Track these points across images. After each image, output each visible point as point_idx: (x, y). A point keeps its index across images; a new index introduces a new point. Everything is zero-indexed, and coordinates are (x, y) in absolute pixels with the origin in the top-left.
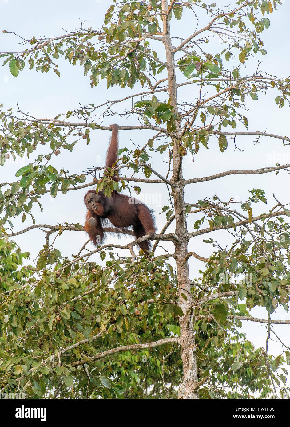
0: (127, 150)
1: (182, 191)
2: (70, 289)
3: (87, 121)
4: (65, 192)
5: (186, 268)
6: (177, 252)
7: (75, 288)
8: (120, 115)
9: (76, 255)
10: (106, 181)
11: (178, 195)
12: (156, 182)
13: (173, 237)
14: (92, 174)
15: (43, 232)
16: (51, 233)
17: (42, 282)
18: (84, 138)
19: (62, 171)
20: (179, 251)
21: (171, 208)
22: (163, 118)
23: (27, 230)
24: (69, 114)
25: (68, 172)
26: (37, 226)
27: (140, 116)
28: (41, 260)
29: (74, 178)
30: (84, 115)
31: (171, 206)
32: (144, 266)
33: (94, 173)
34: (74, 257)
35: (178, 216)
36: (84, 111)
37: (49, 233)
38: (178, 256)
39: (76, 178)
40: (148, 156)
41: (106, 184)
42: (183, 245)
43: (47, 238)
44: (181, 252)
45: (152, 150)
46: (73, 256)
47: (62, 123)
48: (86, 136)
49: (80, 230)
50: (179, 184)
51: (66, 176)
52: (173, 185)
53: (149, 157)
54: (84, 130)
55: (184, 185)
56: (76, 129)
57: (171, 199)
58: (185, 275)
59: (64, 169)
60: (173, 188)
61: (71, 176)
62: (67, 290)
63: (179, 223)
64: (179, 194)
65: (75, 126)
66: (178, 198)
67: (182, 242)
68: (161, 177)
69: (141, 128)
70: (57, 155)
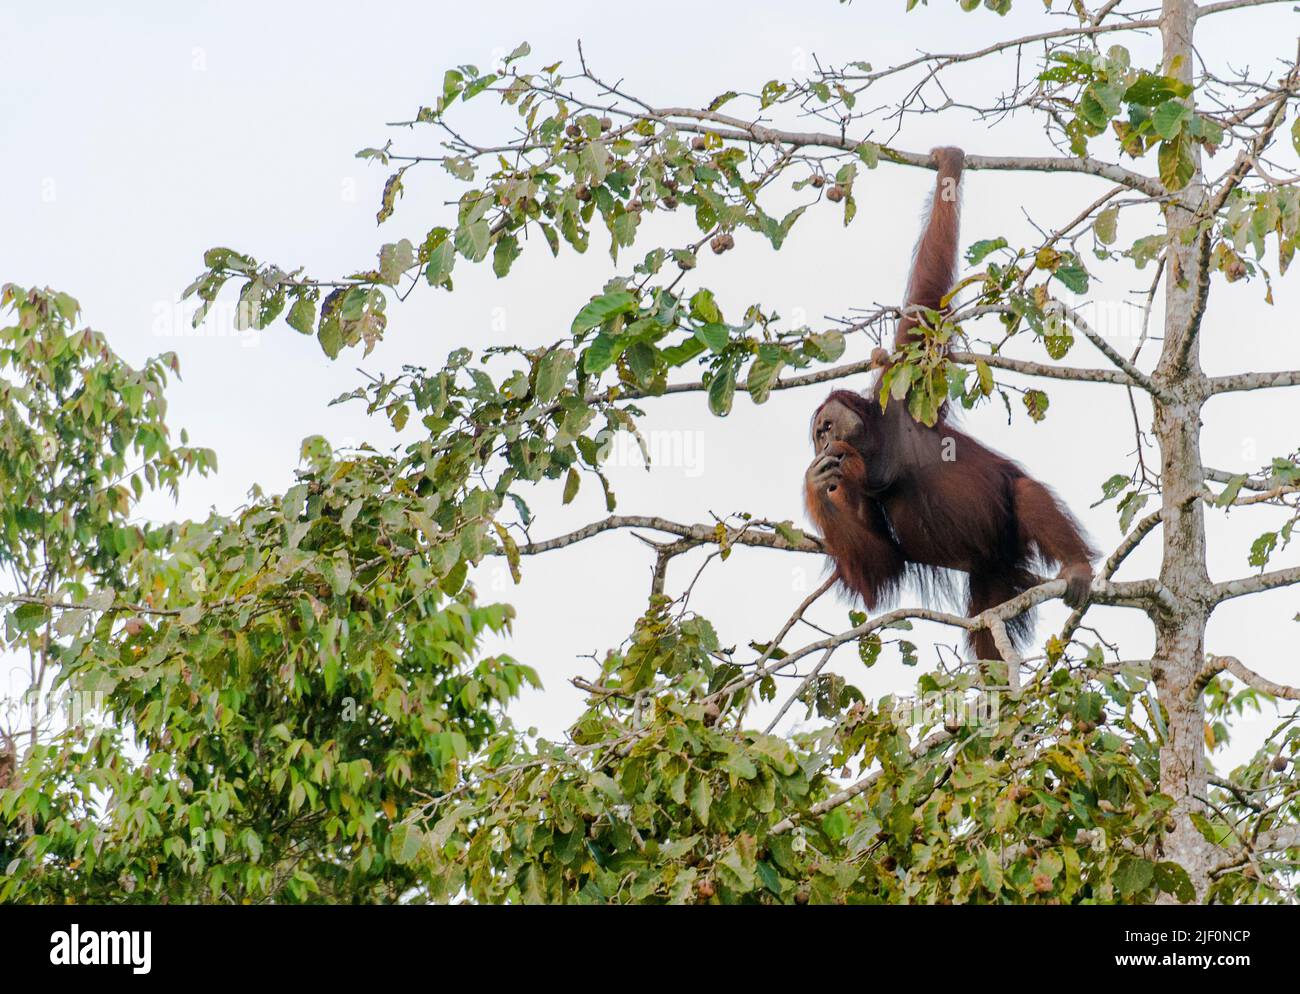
0: (1006, 246)
1: (1195, 417)
2: (760, 780)
3: (843, 130)
4: (762, 398)
5: (1194, 717)
6: (1161, 653)
7: (780, 775)
8: (980, 111)
9: (766, 643)
10: (919, 361)
11: (1178, 432)
12: (1095, 377)
13: (1154, 597)
14: (868, 329)
15: (644, 544)
16: (677, 553)
17: (650, 745)
18: (835, 197)
19: (754, 314)
20: (1172, 649)
21: (1138, 484)
22: (1150, 131)
23: (586, 533)
24: (773, 91)
25: (775, 318)
26: (626, 522)
27: (1053, 123)
28: (640, 655)
29: (797, 342)
30: (832, 101)
31: (1139, 477)
32: (1066, 701)
33: (876, 327)
34: (761, 649)
35: (1176, 514)
36: (830, 85)
37: (666, 553)
38: (1166, 669)
39: (808, 343)
40: (1086, 276)
41: (920, 375)
42: (1189, 629)
43: (660, 573)
44: (1178, 656)
45: (1102, 255)
46: (753, 645)
47: (749, 130)
48: (841, 193)
49: (788, 548)
50: (1185, 392)
51: (766, 335)
52: (1163, 394)
53: (1090, 281)
54: (832, 168)
55: (1205, 398)
56: (804, 158)
57: (1139, 449)
58: (1191, 747)
59: (759, 305)
60: (1161, 402)
61: (788, 335)
62: (750, 782)
63: (1175, 541)
64: (1183, 429)
65: (798, 143)
66: (1179, 446)
67: (1184, 616)
68: (1119, 362)
69: (1051, 166)
70: (719, 252)
